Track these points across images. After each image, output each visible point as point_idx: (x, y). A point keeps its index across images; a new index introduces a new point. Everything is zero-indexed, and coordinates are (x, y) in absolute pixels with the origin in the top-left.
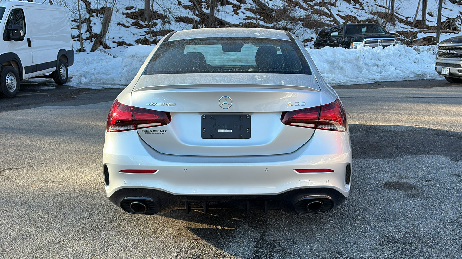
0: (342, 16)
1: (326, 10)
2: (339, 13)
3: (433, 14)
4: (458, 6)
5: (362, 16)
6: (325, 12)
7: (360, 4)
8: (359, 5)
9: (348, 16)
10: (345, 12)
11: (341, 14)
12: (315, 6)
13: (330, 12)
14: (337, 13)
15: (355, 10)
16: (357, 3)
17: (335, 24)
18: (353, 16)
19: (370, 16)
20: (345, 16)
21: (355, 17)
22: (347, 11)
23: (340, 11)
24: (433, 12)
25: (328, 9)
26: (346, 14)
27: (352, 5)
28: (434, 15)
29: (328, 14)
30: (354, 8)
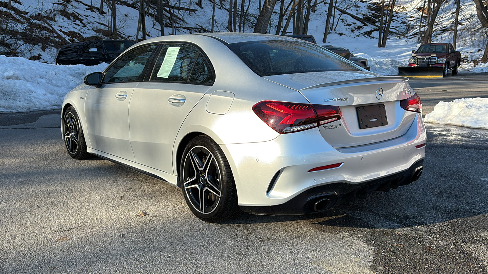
0: (65, 32)
1: (46, 25)
2: (61, 28)
3: (149, 34)
4: (166, 28)
5: (86, 33)
6: (46, 27)
7: (80, 20)
8: (79, 22)
9: (71, 32)
10: (67, 28)
11: (63, 30)
12: (31, 19)
13: (51, 27)
14: (59, 28)
15: (77, 26)
16: (76, 19)
17: (60, 41)
18: (77, 33)
19: (94, 34)
20: (68, 32)
21: (79, 34)
22: (68, 27)
23: (62, 27)
24: (149, 32)
25: (47, 23)
26: (69, 31)
27: (72, 21)
28: (151, 35)
29: (49, 29)
30: (75, 24)
